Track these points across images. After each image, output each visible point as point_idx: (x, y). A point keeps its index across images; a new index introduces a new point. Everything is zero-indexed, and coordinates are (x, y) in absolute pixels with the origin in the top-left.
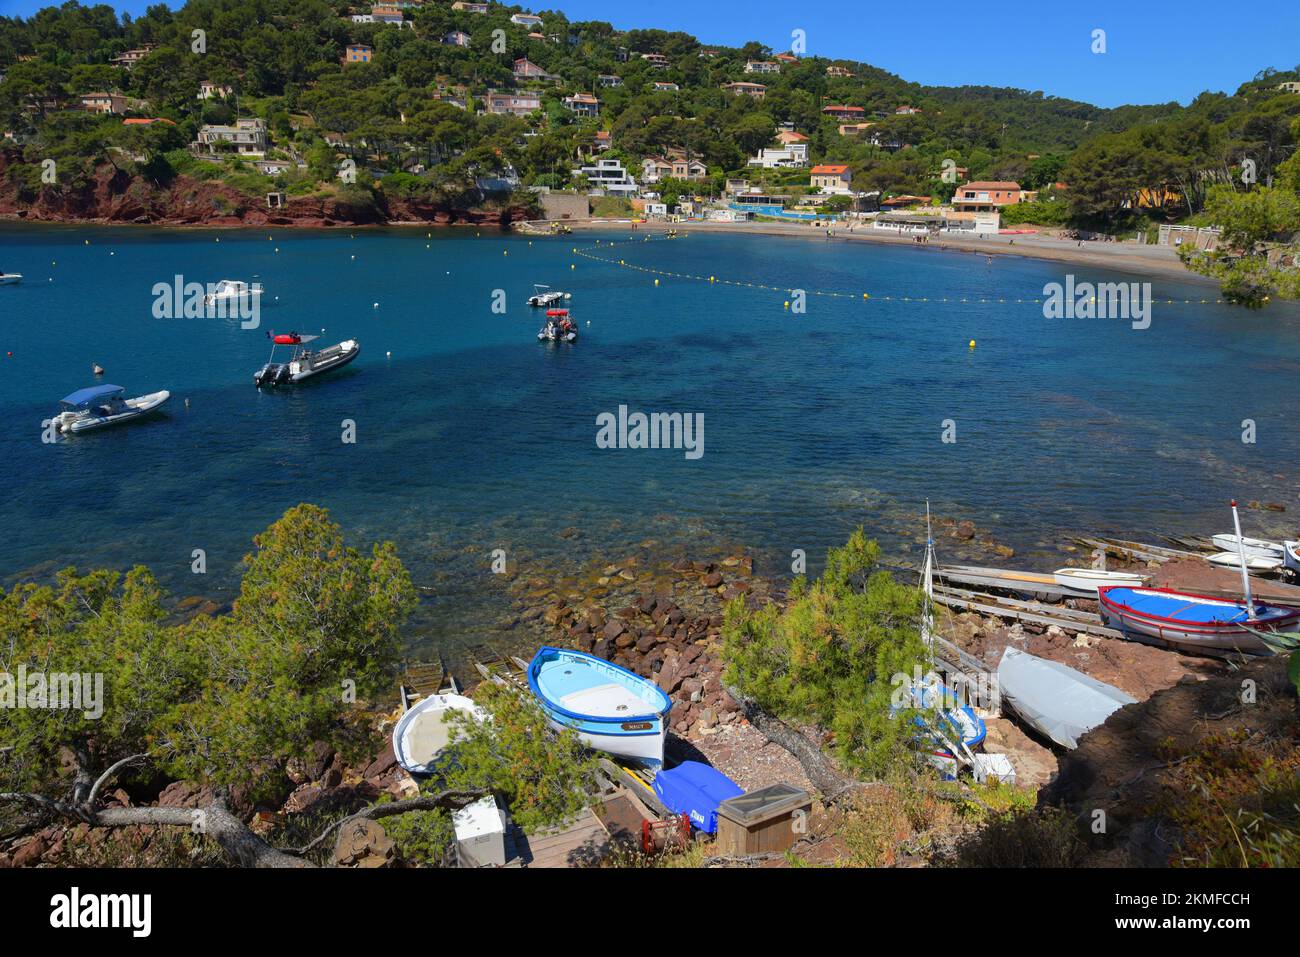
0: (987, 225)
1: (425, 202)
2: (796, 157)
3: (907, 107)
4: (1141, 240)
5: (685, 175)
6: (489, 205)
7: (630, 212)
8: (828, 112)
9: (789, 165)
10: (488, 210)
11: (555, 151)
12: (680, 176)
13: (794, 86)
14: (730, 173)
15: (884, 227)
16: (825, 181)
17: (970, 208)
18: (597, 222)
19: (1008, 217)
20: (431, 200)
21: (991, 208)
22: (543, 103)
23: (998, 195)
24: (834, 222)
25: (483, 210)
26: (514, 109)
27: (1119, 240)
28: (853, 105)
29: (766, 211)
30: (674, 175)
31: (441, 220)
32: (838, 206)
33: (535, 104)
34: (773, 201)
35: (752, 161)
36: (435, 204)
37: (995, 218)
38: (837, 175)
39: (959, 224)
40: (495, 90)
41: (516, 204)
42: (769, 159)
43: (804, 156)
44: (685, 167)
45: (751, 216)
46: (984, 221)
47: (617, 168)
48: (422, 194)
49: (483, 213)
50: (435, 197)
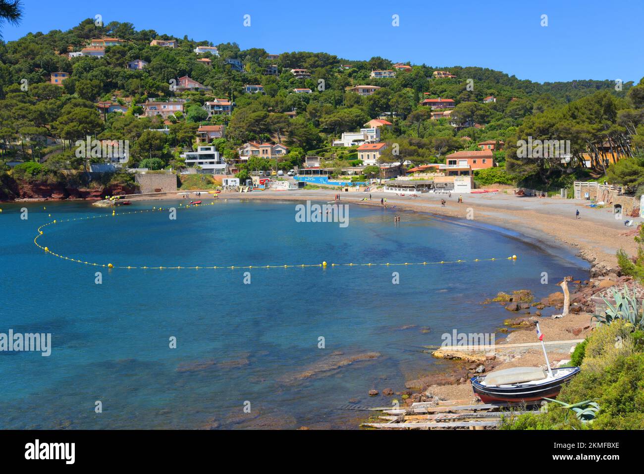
0: (462, 186)
1: (44, 183)
2: (369, 137)
3: (492, 97)
4: (564, 195)
5: (269, 155)
6: (94, 184)
7: (210, 185)
8: (425, 104)
9: (361, 144)
10: (94, 188)
11: (158, 141)
12: (265, 156)
13: (405, 86)
14: (309, 152)
15: (390, 191)
16: (368, 155)
17: (454, 173)
18: (181, 194)
19: (479, 180)
20: (49, 182)
21: (470, 173)
22: (186, 107)
23: (475, 162)
24: (358, 187)
25: (88, 188)
26: (163, 112)
27: (550, 196)
28: (447, 97)
29: (318, 180)
30: (261, 155)
31: (56, 197)
32: (371, 174)
33: (179, 108)
34: (326, 173)
35: (337, 142)
36: (52, 185)
37: (467, 180)
38: (376, 151)
39: (445, 186)
40: (154, 99)
41: (116, 182)
42: (347, 139)
43: (375, 137)
44: (269, 149)
45: (301, 185)
46: (460, 183)
47: (212, 152)
48: (41, 178)
49: (88, 190)
50: (52, 179)
